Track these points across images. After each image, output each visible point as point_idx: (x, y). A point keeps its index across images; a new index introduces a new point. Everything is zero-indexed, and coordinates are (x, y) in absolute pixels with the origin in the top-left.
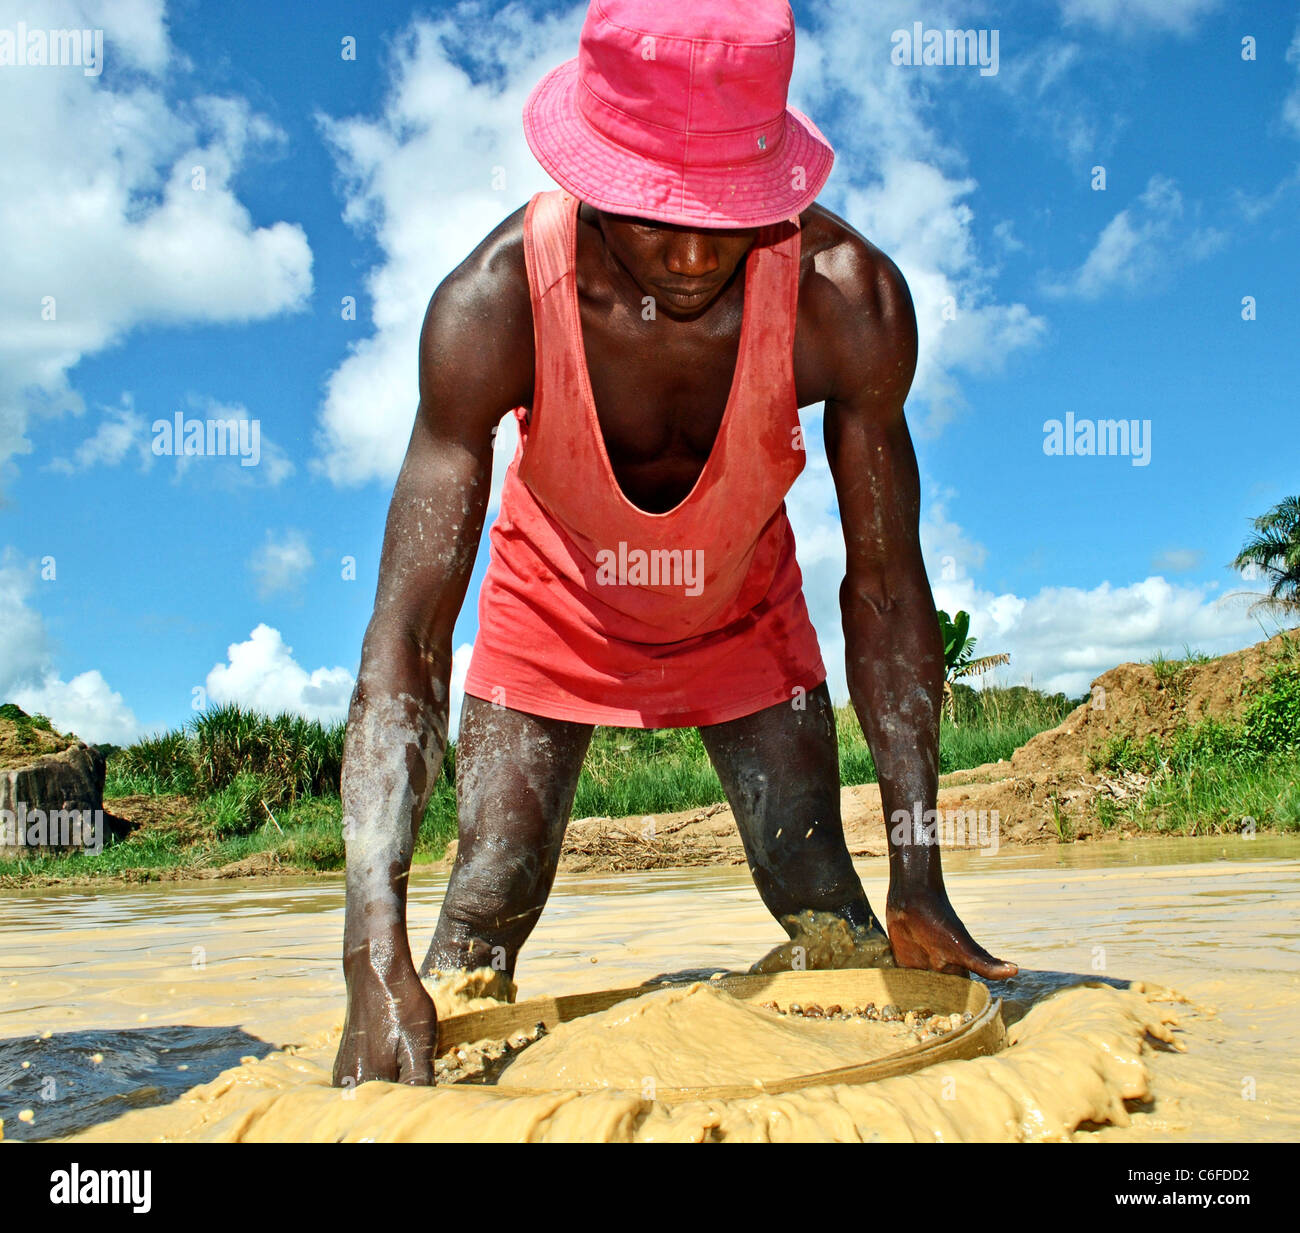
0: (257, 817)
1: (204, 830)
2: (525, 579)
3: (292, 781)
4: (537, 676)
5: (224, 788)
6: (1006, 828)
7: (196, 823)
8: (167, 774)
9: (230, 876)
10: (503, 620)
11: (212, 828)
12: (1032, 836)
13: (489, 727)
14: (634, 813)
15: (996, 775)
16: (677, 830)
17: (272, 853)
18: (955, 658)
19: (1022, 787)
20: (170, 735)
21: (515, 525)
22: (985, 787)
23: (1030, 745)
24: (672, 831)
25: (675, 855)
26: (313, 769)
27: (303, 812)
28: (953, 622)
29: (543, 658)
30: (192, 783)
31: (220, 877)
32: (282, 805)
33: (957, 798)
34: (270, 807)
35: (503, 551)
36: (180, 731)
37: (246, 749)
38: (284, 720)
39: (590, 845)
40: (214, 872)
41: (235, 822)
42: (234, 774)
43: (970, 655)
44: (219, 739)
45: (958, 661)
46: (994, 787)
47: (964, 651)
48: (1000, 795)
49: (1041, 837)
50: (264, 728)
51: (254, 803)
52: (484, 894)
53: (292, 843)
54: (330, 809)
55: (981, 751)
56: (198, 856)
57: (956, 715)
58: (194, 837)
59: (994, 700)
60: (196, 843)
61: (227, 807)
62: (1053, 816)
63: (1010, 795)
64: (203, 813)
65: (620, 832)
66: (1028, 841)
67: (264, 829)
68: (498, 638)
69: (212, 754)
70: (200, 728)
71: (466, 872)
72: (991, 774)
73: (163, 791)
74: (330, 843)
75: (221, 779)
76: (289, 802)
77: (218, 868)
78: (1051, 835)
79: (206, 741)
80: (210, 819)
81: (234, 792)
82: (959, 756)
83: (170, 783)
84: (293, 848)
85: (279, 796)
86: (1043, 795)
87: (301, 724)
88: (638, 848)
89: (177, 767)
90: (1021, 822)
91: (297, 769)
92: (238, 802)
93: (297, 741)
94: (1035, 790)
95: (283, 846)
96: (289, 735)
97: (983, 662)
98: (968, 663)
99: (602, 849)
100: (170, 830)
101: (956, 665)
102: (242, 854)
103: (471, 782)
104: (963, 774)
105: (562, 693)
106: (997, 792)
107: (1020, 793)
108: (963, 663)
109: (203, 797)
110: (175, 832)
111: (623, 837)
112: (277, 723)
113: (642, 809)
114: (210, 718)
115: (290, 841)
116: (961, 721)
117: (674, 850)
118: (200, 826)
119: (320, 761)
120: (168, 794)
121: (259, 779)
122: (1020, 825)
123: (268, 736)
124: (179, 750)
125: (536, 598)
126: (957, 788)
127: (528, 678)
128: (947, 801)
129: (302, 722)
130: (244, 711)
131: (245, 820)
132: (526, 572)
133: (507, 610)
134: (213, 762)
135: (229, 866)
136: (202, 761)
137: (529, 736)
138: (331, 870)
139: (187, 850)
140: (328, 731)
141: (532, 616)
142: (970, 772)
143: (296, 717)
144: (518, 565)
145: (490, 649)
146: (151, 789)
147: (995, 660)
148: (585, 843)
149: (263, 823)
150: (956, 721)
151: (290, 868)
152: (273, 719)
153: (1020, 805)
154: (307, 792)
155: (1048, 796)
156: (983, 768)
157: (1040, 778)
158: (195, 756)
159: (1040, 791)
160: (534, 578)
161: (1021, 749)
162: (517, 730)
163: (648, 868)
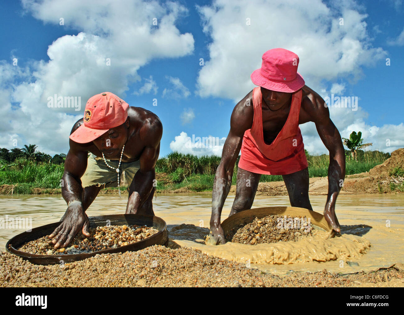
0: (182, 178)
1: (170, 181)
2: (250, 147)
3: (190, 170)
4: (253, 165)
5: (174, 171)
6: (366, 189)
7: (168, 179)
8: (161, 168)
9: (177, 192)
10: (246, 154)
11: (172, 181)
12: (373, 192)
13: (243, 174)
14: (273, 181)
15: (365, 175)
16: (283, 186)
17: (186, 187)
18: (357, 144)
19: (371, 179)
20: (162, 158)
21: (248, 137)
22: (362, 178)
23: (374, 168)
24: (282, 186)
25: (282, 193)
26: (195, 167)
27: (193, 177)
28: (357, 135)
29: (254, 162)
30: (167, 170)
31: (174, 193)
32: (188, 175)
33: (354, 181)
34: (185, 176)
35: (246, 141)
36: (164, 158)
37: (180, 162)
38: (188, 155)
39: (261, 189)
40: (173, 191)
41: (177, 179)
42: (177, 168)
43: (361, 143)
44: (173, 160)
45: (358, 145)
46: (363, 179)
47: (360, 142)
48: (365, 181)
49: (375, 192)
50: (184, 157)
51: (181, 175)
52: (240, 205)
53: (191, 185)
54: (199, 177)
55: (363, 168)
56: (169, 187)
57: (357, 159)
58: (168, 183)
59: (367, 155)
60: (168, 184)
61: (175, 176)
62: (378, 187)
63: (367, 181)
64: (169, 177)
65: (269, 186)
66: (371, 193)
67: (184, 181)
68: (245, 158)
69: (172, 163)
70: (169, 157)
71: (237, 201)
72: (364, 175)
73: (160, 172)
74: (199, 185)
75: (174, 169)
76: (189, 175)
77: (174, 190)
78: (377, 192)
79: (170, 160)
80: (171, 179)
81: (177, 172)
82: (357, 169)
83: (162, 170)
84: (191, 186)
85: (187, 173)
86: (376, 181)
87: (192, 156)
88: (273, 190)
89: (164, 166)
90: (370, 188)
91: (191, 167)
92: (178, 175)
93: (191, 160)
94: (374, 180)
95: (189, 186)
96: (189, 159)
97: (365, 145)
98: (361, 145)
99: (264, 190)
100: (162, 181)
101: (358, 146)
102: (179, 188)
103: (239, 184)
104: (356, 175)
105: (257, 168)
106: (364, 180)
107: (370, 181)
108: (360, 145)
109: (170, 173)
110: (163, 181)
111: (269, 187)
112: (187, 156)
113: (275, 180)
114: (171, 154)
115: (190, 185)
116: (359, 160)
117: (282, 191)
118: (169, 180)
119: (197, 165)
120: (161, 172)
121: (182, 169)
122: (369, 189)
123: (185, 159)
124: (164, 162)
125: (252, 151)
126: (354, 179)
127: (251, 165)
128: (351, 182)
129: (193, 156)
130: (179, 153)
131: (179, 179)
132: (251, 146)
133: (247, 152)
134: (172, 165)
135: (176, 190)
136: (169, 165)
137: (251, 177)
138: (200, 192)
139: (166, 186)
140: (199, 158)
141: (251, 154)
142: (358, 175)
143: (191, 155)
144: (249, 144)
145: (244, 160)
146: (158, 171)
147: (368, 145)
148: (260, 188)
149: (183, 180)
150: (357, 160)
151: (190, 191)
152: (186, 155)
153: (370, 184)
154: (194, 173)
155: (377, 182)
156: (362, 173)
157: (376, 177)
158: (168, 163)
159: (375, 180)
160: (252, 147)
161: (372, 169)
162: (249, 175)
163: (275, 195)
